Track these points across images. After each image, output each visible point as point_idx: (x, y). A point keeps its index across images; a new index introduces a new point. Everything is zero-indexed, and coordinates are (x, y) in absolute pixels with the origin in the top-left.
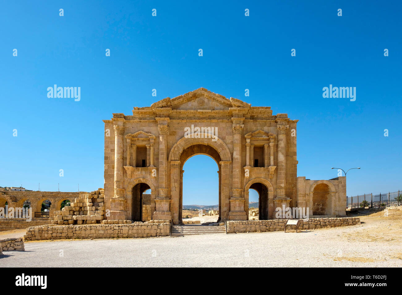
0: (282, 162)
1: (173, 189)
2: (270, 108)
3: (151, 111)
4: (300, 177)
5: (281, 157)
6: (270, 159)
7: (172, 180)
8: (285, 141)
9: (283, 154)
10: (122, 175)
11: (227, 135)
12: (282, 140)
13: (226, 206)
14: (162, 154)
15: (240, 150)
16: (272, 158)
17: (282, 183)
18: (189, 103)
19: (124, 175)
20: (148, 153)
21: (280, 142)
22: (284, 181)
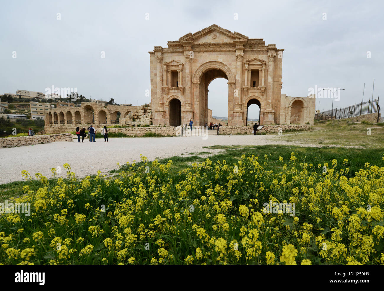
0: (270, 83)
1: (196, 103)
2: (263, 39)
3: (179, 44)
4: (283, 95)
5: (270, 79)
6: (261, 81)
7: (195, 97)
8: (273, 66)
9: (271, 76)
10: (162, 93)
11: (232, 61)
12: (270, 65)
13: (231, 116)
14: (188, 77)
15: (241, 74)
16: (263, 79)
17: (270, 99)
18: (206, 36)
19: (164, 93)
20: (178, 76)
21: (269, 67)
22: (271, 97)
